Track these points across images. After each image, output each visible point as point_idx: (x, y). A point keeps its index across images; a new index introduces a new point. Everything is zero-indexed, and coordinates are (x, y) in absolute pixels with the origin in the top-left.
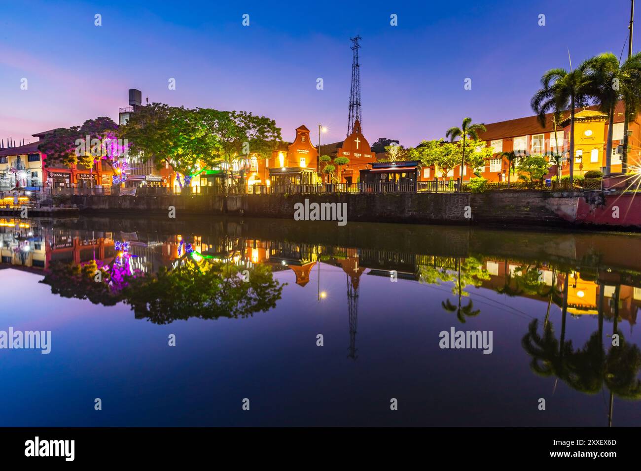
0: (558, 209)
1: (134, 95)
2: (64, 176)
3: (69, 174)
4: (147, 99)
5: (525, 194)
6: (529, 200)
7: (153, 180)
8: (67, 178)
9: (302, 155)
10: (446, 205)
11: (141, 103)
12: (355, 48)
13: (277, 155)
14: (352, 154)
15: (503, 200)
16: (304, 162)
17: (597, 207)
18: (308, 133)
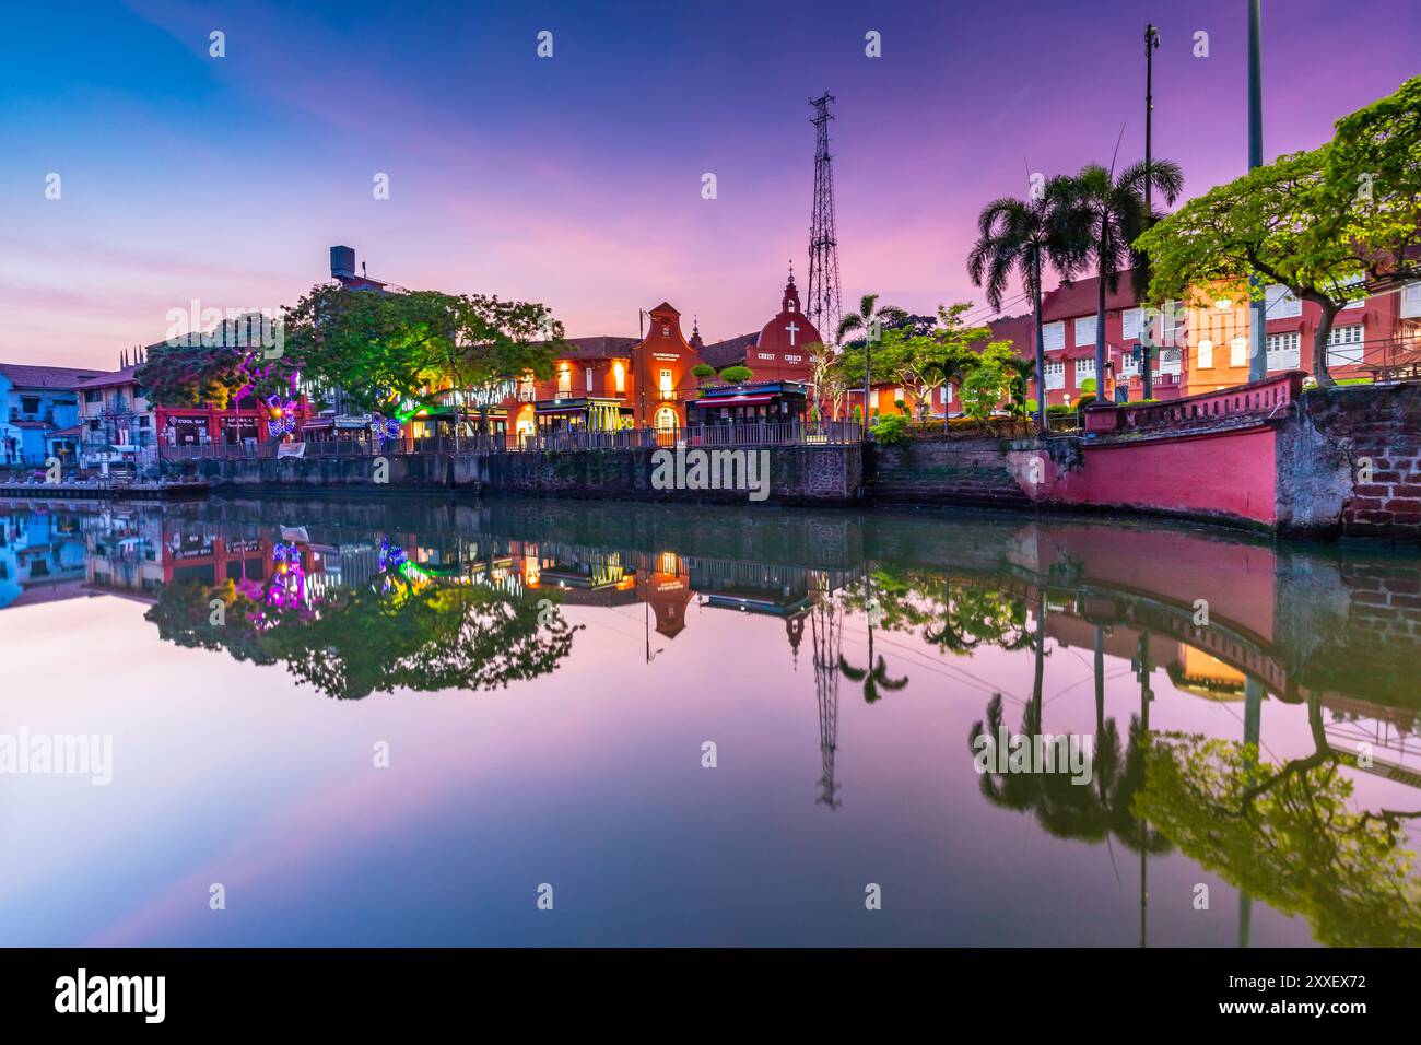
0: (1019, 475)
1: (342, 258)
2: (196, 422)
3: (206, 418)
4: (364, 264)
5: (970, 445)
6: (978, 457)
7: (349, 426)
8: (201, 425)
9: (665, 364)
10: (809, 469)
11: (353, 272)
12: (822, 121)
13: (609, 367)
14: (779, 358)
15: (932, 456)
16: (670, 378)
17: (1070, 470)
18: (677, 319)
